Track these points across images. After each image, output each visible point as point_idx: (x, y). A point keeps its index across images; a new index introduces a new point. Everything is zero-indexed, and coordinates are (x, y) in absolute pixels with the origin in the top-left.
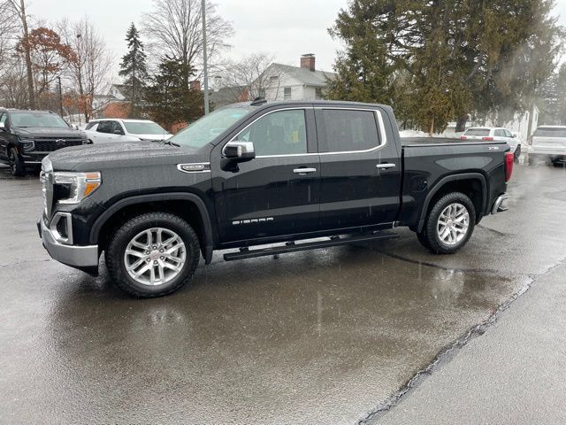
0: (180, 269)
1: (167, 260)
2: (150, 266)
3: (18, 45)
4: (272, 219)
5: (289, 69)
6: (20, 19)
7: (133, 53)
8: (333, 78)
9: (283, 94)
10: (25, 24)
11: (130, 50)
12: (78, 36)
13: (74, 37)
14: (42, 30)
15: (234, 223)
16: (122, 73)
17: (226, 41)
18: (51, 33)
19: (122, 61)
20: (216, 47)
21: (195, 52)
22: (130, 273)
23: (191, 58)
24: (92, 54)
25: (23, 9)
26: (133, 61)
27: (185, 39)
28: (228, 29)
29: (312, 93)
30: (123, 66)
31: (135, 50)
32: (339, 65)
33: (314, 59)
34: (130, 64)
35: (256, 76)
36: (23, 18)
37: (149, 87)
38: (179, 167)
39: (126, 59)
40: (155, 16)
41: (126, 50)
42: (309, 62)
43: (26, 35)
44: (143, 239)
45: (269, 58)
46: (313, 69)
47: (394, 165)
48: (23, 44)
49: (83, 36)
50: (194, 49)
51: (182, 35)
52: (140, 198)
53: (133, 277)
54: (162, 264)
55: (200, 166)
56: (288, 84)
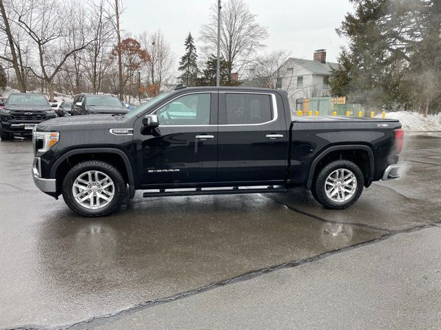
0: (110, 200)
1: (103, 193)
2: (91, 196)
3: (113, 50)
4: (178, 170)
5: (301, 62)
6: (115, 33)
7: (188, 55)
8: (336, 68)
9: (296, 82)
10: (119, 36)
11: (187, 52)
12: (153, 43)
13: (150, 44)
14: (129, 40)
15: (149, 171)
16: (180, 68)
17: (261, 42)
18: (135, 42)
19: (181, 60)
20: (253, 47)
21: (237, 51)
22: (76, 199)
23: (234, 55)
24: (161, 56)
25: (118, 26)
26: (189, 60)
27: (231, 42)
28: (263, 33)
29: (321, 80)
30: (181, 63)
31: (191, 52)
32: (343, 58)
33: (325, 53)
34: (186, 62)
35: (275, 68)
36: (118, 32)
37: (199, 79)
38: (111, 131)
39: (184, 58)
40: (210, 26)
41: (184, 52)
42: (321, 56)
43: (119, 43)
44: (86, 178)
45: (286, 54)
46: (323, 62)
47: (282, 136)
48: (117, 50)
49: (156, 43)
50: (237, 49)
51: (229, 39)
52: (83, 151)
53: (78, 202)
54: (99, 195)
55: (125, 130)
56: (300, 74)
